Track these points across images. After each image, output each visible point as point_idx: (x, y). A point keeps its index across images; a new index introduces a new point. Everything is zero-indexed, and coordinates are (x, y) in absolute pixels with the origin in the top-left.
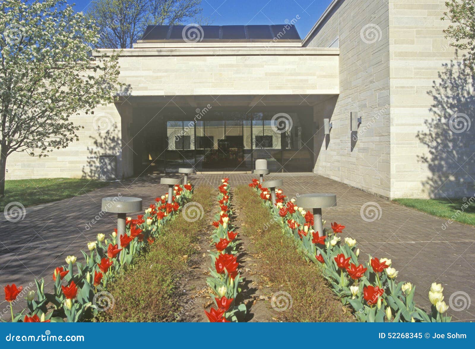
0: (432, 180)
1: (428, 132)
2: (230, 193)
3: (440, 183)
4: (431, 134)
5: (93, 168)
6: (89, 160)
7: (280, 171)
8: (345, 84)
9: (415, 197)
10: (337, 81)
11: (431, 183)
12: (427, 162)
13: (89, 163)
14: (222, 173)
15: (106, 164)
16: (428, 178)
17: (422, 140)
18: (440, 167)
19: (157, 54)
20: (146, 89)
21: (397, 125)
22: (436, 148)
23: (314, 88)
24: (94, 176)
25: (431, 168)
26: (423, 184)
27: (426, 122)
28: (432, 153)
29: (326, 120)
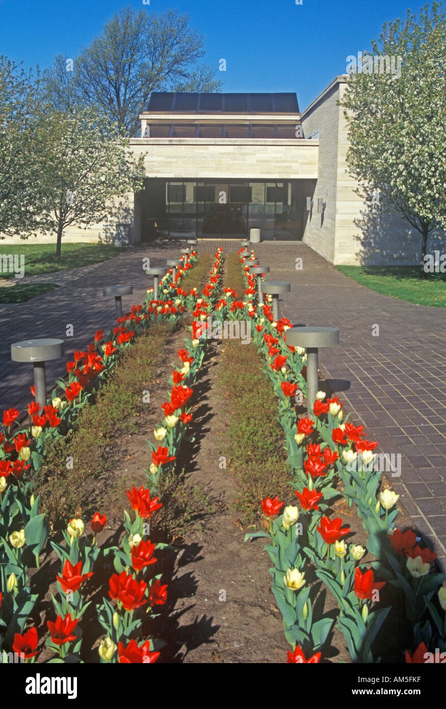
0: (363, 252)
1: (362, 219)
2: (223, 259)
3: (369, 254)
4: (364, 221)
5: (108, 235)
6: (105, 228)
7: (273, 240)
8: (321, 172)
9: (351, 264)
10: (316, 167)
11: (362, 254)
12: (360, 240)
13: (105, 230)
14: (220, 240)
15: (121, 231)
16: (361, 251)
17: (357, 225)
18: (370, 243)
19: (168, 143)
20: (159, 172)
21: (340, 214)
22: (367, 230)
23: (297, 173)
24: (109, 241)
25: (363, 244)
26: (357, 254)
27: (361, 212)
28: (364, 234)
29: (308, 199)
